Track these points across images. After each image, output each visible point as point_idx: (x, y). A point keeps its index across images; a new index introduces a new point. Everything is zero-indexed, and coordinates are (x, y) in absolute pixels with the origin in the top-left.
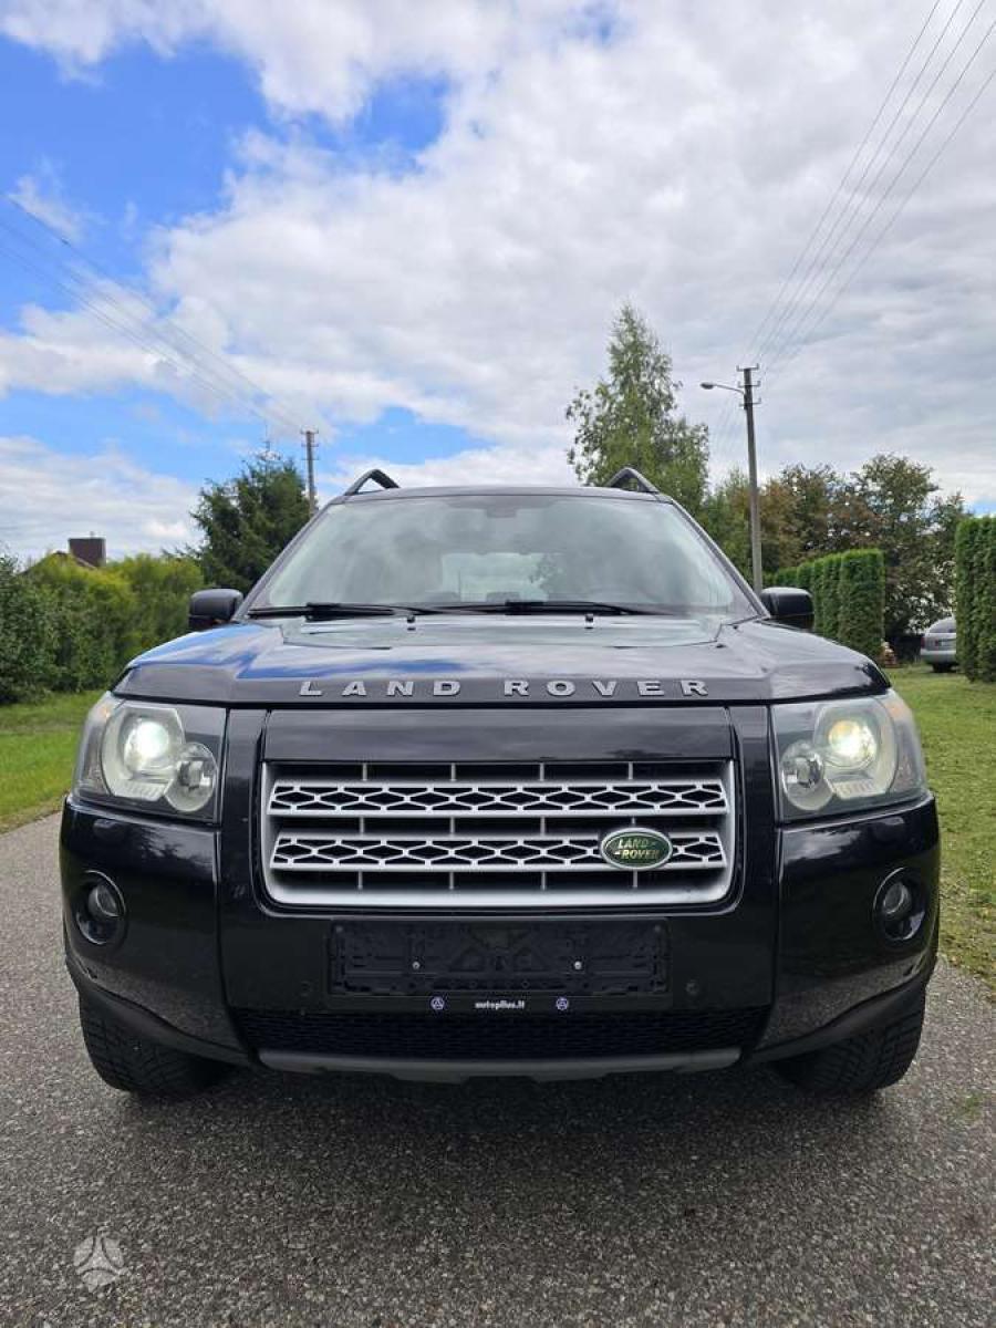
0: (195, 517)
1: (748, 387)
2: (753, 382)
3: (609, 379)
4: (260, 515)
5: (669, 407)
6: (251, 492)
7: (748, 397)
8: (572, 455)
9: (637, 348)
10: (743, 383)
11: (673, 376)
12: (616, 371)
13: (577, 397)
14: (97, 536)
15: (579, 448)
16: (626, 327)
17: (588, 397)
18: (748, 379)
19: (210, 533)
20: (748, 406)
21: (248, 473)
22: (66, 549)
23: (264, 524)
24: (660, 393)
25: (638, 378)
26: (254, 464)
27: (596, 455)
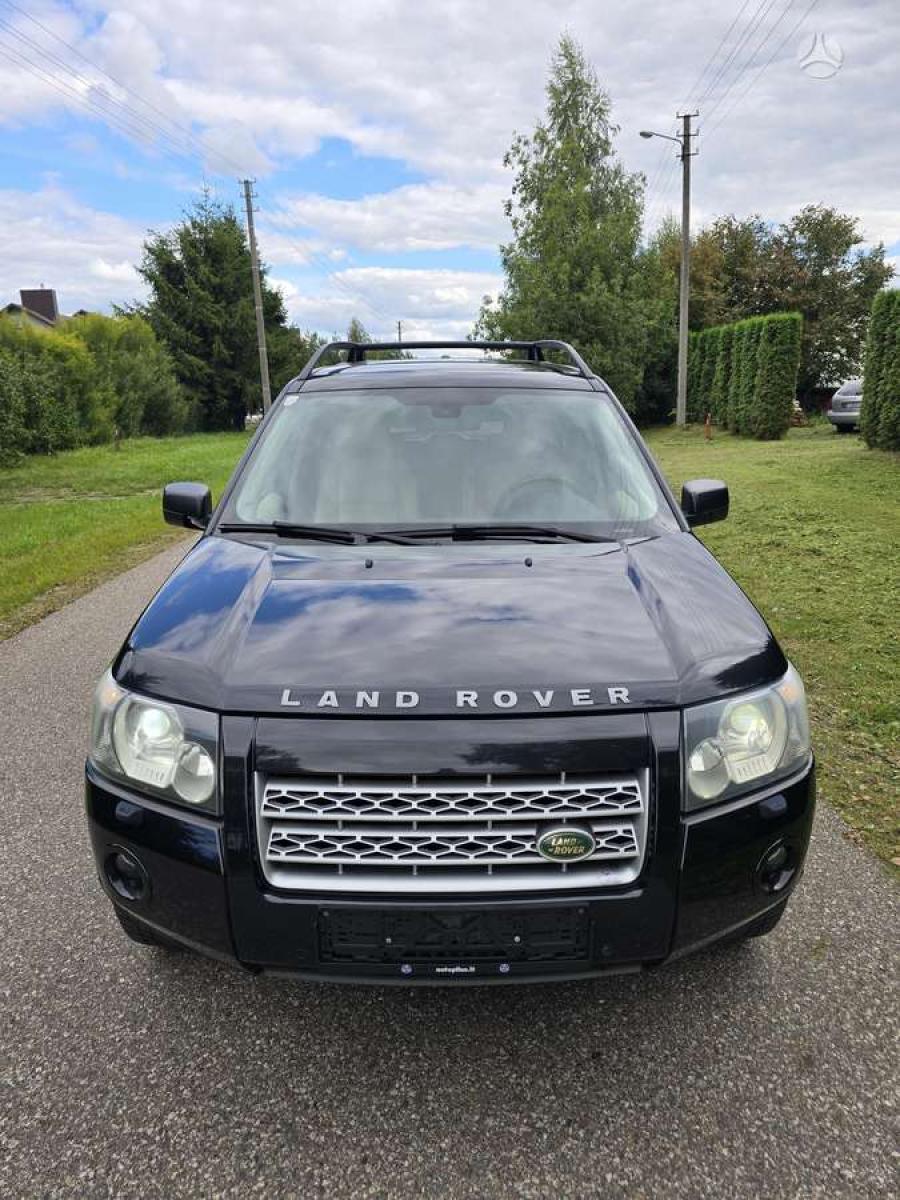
0: (141, 271)
1: (687, 136)
2: (692, 131)
3: (547, 122)
4: (204, 269)
5: (606, 153)
6: (193, 244)
7: (686, 147)
8: (509, 206)
9: (576, 86)
10: (682, 132)
11: (612, 118)
12: (555, 112)
13: (515, 143)
14: (47, 287)
15: (516, 199)
16: (565, 62)
17: (526, 143)
18: (687, 126)
19: (157, 288)
20: (685, 157)
21: (189, 224)
22: (18, 302)
23: (209, 279)
24: (599, 138)
25: (576, 120)
26: (194, 214)
27: (533, 207)
